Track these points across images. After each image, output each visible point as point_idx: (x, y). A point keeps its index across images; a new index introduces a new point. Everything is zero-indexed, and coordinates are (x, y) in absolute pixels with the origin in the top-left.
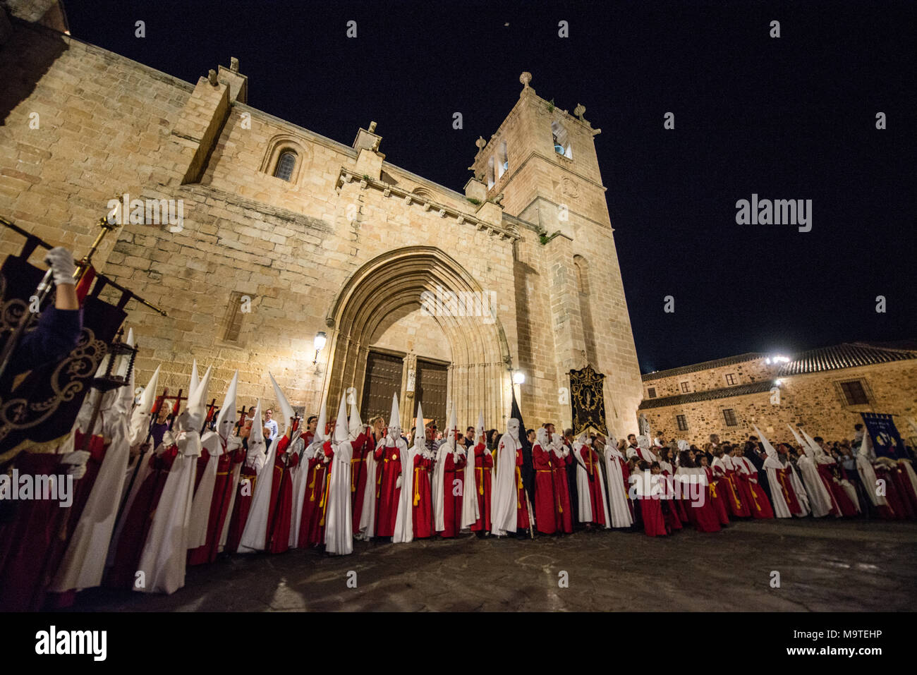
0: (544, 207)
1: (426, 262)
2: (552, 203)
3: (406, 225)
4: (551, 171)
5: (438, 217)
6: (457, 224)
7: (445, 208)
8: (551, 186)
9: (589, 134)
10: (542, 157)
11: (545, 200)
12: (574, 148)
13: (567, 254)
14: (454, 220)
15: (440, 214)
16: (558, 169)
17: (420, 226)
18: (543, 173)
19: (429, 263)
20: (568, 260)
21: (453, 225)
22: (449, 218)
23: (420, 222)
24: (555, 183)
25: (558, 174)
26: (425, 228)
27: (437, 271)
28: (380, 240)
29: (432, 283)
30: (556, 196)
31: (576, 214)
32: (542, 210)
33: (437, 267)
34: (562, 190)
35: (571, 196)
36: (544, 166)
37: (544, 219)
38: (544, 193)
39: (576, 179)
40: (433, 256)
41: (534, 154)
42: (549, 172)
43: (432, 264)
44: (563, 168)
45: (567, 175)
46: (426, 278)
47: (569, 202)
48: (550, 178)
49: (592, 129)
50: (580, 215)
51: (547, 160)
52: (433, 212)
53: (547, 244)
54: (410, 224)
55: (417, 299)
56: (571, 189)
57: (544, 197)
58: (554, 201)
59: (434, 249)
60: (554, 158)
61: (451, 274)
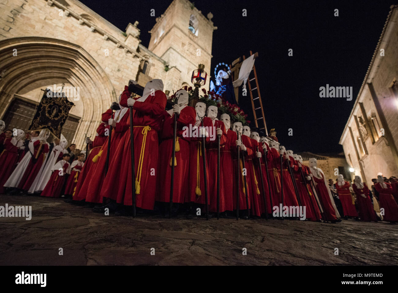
0: (173, 54)
1: (72, 54)
2: (178, 53)
3: (61, 27)
4: (183, 37)
5: (88, 31)
6: (103, 39)
7: (95, 26)
8: (180, 45)
9: (211, 29)
10: (179, 29)
11: (174, 50)
12: (200, 31)
13: (175, 78)
14: (101, 36)
15: (90, 30)
16: (187, 38)
17: (72, 31)
18: (178, 37)
19: (75, 55)
20: (175, 81)
21: (99, 39)
22: (97, 34)
23: (73, 29)
24: (183, 44)
25: (187, 41)
26: (75, 33)
27: (80, 62)
28: (34, 28)
29: (77, 69)
30: (182, 51)
31: (191, 62)
32: (171, 54)
33: (80, 59)
34: (187, 49)
35: (191, 53)
36: (179, 34)
37: (171, 59)
38: (175, 46)
39: (196, 46)
40: (77, 51)
41: (175, 26)
42: (182, 37)
43: (77, 56)
44: (190, 39)
45: (192, 42)
46: (73, 65)
47: (189, 56)
48: (181, 40)
49: (213, 26)
50: (193, 64)
51: (182, 31)
52: (86, 27)
53: (168, 72)
54: (64, 27)
55: (66, 77)
56: (191, 50)
57: (174, 48)
58: (180, 52)
59: (79, 47)
60: (187, 32)
61: (90, 66)
